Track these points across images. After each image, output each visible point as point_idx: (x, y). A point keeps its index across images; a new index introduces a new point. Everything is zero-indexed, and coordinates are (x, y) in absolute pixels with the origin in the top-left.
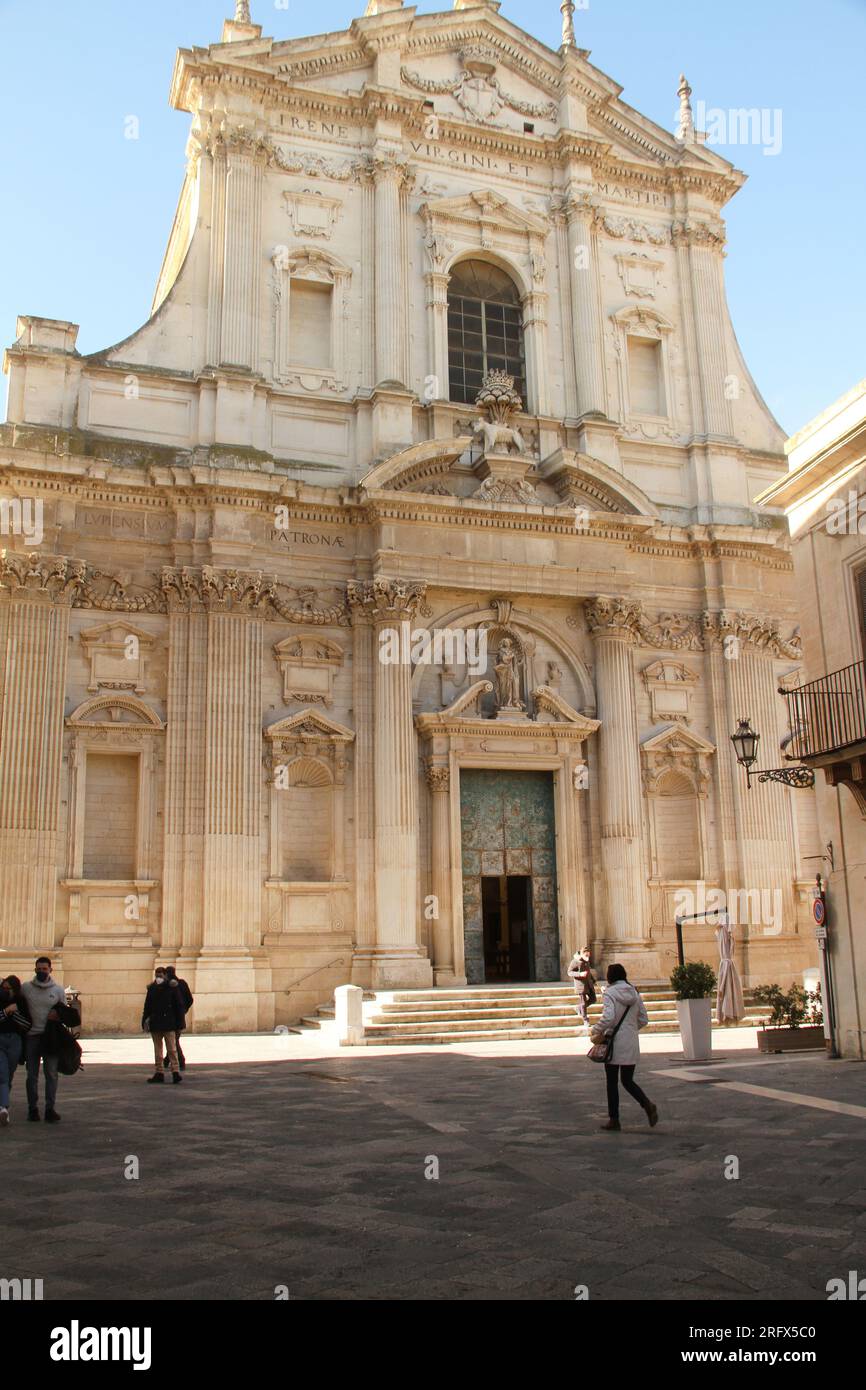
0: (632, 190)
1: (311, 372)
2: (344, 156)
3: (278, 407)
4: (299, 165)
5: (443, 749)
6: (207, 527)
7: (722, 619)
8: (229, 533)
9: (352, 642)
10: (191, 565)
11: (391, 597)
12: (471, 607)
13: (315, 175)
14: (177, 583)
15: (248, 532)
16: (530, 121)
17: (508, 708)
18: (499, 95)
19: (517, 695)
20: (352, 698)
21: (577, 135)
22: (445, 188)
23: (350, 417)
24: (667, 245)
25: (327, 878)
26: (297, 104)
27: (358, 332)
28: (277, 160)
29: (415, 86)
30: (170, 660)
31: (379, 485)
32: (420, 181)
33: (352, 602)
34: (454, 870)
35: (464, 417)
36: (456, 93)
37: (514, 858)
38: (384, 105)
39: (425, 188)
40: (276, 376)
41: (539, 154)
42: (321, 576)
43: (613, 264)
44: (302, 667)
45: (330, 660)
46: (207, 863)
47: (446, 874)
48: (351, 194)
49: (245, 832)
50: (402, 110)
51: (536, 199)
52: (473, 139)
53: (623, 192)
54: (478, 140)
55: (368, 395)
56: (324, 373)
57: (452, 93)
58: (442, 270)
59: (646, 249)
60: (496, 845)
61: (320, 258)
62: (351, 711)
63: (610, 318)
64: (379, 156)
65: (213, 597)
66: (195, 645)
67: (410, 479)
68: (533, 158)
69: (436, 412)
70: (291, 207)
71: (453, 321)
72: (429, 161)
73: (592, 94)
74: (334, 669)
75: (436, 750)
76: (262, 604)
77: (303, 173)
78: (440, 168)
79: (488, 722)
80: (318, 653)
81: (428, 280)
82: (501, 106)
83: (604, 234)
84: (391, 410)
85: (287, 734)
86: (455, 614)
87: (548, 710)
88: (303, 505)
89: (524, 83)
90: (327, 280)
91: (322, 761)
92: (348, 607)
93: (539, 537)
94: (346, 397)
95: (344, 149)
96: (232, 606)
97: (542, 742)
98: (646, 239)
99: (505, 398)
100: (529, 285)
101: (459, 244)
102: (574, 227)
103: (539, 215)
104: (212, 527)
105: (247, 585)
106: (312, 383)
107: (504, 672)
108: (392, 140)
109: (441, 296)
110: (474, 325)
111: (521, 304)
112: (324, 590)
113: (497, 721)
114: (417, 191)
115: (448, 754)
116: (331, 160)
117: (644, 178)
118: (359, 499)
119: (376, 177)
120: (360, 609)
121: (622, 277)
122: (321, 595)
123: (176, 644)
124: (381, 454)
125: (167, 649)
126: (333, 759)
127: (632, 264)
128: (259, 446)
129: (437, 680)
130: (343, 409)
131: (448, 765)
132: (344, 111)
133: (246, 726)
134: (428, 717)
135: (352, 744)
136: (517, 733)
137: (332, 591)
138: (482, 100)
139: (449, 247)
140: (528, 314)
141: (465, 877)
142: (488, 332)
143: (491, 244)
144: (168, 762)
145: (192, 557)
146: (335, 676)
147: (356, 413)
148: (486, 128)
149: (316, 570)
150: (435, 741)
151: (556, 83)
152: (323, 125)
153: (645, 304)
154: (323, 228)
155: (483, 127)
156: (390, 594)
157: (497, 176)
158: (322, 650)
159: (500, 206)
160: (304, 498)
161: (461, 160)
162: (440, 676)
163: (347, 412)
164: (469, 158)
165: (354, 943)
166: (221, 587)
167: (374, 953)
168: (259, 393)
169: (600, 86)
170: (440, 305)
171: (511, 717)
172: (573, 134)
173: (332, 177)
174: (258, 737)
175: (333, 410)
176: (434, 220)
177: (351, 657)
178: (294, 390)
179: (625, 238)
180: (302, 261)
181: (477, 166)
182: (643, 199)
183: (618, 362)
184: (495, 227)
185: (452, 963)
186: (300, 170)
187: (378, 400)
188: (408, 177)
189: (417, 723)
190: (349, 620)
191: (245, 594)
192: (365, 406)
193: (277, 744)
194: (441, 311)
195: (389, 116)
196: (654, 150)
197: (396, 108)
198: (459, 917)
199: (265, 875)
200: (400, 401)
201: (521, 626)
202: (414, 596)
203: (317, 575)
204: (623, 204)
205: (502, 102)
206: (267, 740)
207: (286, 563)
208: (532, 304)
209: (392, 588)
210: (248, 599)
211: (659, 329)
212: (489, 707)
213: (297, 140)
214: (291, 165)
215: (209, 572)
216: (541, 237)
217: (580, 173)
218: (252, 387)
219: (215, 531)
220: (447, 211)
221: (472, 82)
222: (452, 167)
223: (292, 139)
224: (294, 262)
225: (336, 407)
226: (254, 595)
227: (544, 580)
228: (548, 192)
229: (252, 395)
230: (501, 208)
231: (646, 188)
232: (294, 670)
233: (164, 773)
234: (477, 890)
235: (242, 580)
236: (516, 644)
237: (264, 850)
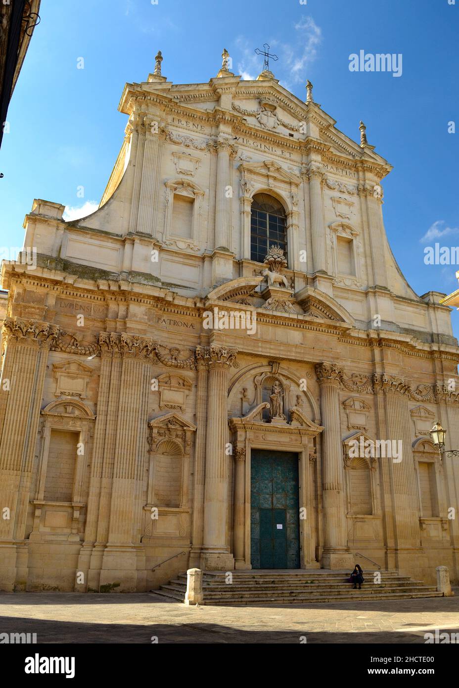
0: (339, 168)
1: (182, 240)
2: (203, 139)
3: (165, 256)
4: (181, 141)
5: (243, 439)
6: (125, 313)
7: (384, 378)
8: (137, 317)
9: (197, 378)
10: (115, 332)
11: (219, 355)
12: (259, 364)
13: (188, 146)
14: (108, 341)
15: (147, 317)
16: (292, 133)
17: (277, 418)
18: (278, 119)
19: (282, 411)
20: (196, 408)
21: (315, 140)
22: (251, 158)
23: (201, 264)
24: (356, 195)
25: (177, 506)
26: (182, 113)
27: (206, 222)
28: (170, 138)
29: (238, 111)
30: (101, 382)
31: (216, 297)
32: (239, 154)
33: (198, 357)
34: (246, 504)
35: (258, 268)
36: (257, 116)
37: (277, 499)
38: (224, 117)
39: (241, 158)
40: (164, 240)
41: (296, 147)
42: (182, 343)
43: (330, 202)
44: (170, 390)
45: (185, 387)
46: (113, 494)
47: (242, 506)
48: (206, 157)
49: (135, 478)
50: (232, 120)
51: (295, 168)
52: (265, 137)
53: (335, 169)
54: (268, 138)
55: (210, 253)
56: (189, 241)
57: (255, 116)
58: (249, 196)
59: (345, 196)
60: (268, 491)
61: (189, 185)
62: (195, 415)
63: (329, 227)
64: (221, 140)
65: (126, 349)
66: (115, 374)
67: (231, 296)
68: (293, 149)
69: (244, 264)
70: (176, 160)
71: (253, 222)
72: (244, 146)
73: (321, 123)
74: (187, 392)
75: (239, 439)
76: (151, 355)
77: (182, 145)
78: (249, 149)
79: (267, 424)
80: (180, 383)
81: (242, 200)
82: (278, 125)
83: (326, 187)
84: (222, 261)
85: (161, 425)
86: (251, 367)
87: (297, 420)
88: (175, 305)
89: (290, 116)
90: (192, 196)
91: (179, 441)
92: (196, 359)
93: (294, 330)
94: (199, 254)
95: (204, 136)
96: (136, 355)
97: (293, 437)
98: (346, 191)
99: (279, 259)
100: (290, 207)
101: (258, 185)
102: (312, 182)
103: (296, 175)
104: (127, 314)
105: (144, 344)
106: (182, 245)
107: (275, 399)
108: (227, 134)
109: (248, 208)
110: (263, 224)
111: (286, 216)
112: (183, 350)
113: (272, 424)
114: (237, 158)
115: (245, 441)
116: (196, 140)
117: (345, 163)
118: (204, 304)
119: (218, 150)
120: (202, 362)
121: (334, 208)
122: (182, 353)
123: (105, 373)
124: (216, 283)
125: (99, 376)
126: (185, 441)
127: (339, 202)
128: (154, 274)
129: (240, 401)
130: (197, 259)
131: (245, 447)
132: (204, 118)
133: (139, 420)
134: (236, 420)
135: (195, 432)
136: (282, 431)
137: (188, 352)
138: (270, 121)
139: (253, 186)
140: (290, 221)
141: (252, 508)
142: (269, 229)
143: (273, 186)
144: (95, 437)
145: (116, 328)
146: (187, 396)
147: (204, 262)
148: (272, 133)
149: (181, 340)
150: (239, 433)
151: (305, 117)
152: (193, 124)
153: (345, 221)
154: (192, 171)
155: (270, 132)
156: (219, 354)
157: (276, 156)
158: (181, 382)
159: (278, 169)
160: (176, 302)
161: (259, 147)
162: (242, 399)
163: (199, 261)
164: (263, 146)
165: (191, 543)
166: (130, 345)
167: (202, 549)
168: (155, 248)
169: (325, 119)
170: (247, 213)
171: (279, 422)
172: (313, 139)
173: (196, 148)
174: (146, 426)
175: (192, 260)
176: (246, 172)
177: (196, 386)
178: (173, 248)
179: (336, 190)
180: (180, 186)
181: (266, 150)
182: (344, 173)
183: (332, 248)
184: (275, 179)
185: (244, 556)
186: (181, 143)
187: (216, 256)
188: (234, 152)
189: (230, 422)
190: (196, 367)
191: (143, 349)
192: (209, 259)
193: (155, 431)
194: (248, 216)
195: (226, 122)
196: (350, 151)
197: (229, 119)
198: (249, 534)
199: (145, 503)
200: (227, 257)
201: (283, 375)
202: (231, 356)
203: (180, 342)
204: (335, 174)
205: (279, 123)
206: (150, 428)
207: (165, 335)
208: (292, 217)
209: (220, 351)
210: (144, 352)
211: (352, 234)
212: (267, 417)
213: (180, 130)
214: (177, 141)
215: (125, 336)
216: (297, 185)
217: (316, 158)
218: (152, 244)
219: (129, 314)
220: (252, 168)
221: (265, 113)
222: (255, 149)
223: (178, 129)
224: (176, 186)
225: (194, 258)
226: (148, 350)
227: (296, 352)
228: (300, 165)
229: (152, 248)
230: (278, 170)
231: (346, 168)
232: (166, 391)
233: (93, 443)
234: (257, 515)
235: (142, 342)
236: (281, 385)
237: (145, 489)
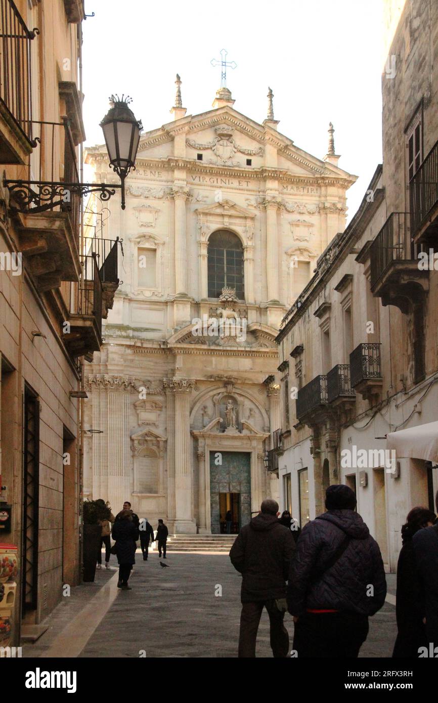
0: (300, 187)
1: (147, 289)
2: (162, 187)
3: (134, 305)
4: (140, 194)
5: (203, 444)
6: (106, 358)
8: (115, 361)
9: (166, 402)
10: (100, 374)
11: (181, 385)
12: (216, 387)
13: (147, 197)
14: (95, 381)
15: (122, 360)
16: (249, 158)
17: (230, 427)
18: (234, 147)
19: (234, 422)
20: (166, 423)
21: (269, 169)
22: (207, 197)
23: (165, 307)
24: (317, 214)
25: (156, 492)
26: (139, 164)
27: (168, 269)
28: (130, 192)
29: (194, 147)
30: (93, 410)
31: (174, 341)
32: (195, 195)
33: (165, 386)
34: (206, 490)
35: (214, 306)
36: (213, 148)
37: (233, 486)
38: (177, 164)
39: (198, 199)
40: (133, 291)
41: (252, 176)
42: (153, 375)
43: (289, 226)
44: (146, 412)
45: (157, 409)
46: (109, 486)
47: (203, 492)
48: (164, 205)
49: (124, 475)
50: (186, 165)
51: (251, 198)
52: (221, 173)
53: (295, 189)
54: (223, 173)
55: (172, 299)
56: (153, 289)
57: (211, 148)
58: (205, 239)
59: (306, 217)
60: (226, 481)
61: (150, 237)
62: (166, 429)
63: (286, 253)
64: (175, 189)
65: (109, 386)
66: (102, 404)
67: (189, 337)
68: (250, 178)
69: (201, 305)
70: (137, 214)
71: (210, 260)
72: (200, 185)
73: (279, 144)
74: (159, 412)
75: (200, 444)
76: (129, 388)
77: (142, 197)
78: (206, 188)
79: (222, 434)
80: (152, 406)
81: (199, 244)
82: (235, 152)
83: (285, 211)
84: (181, 306)
85: (140, 438)
86: (209, 389)
87: (247, 429)
88: (144, 348)
89: (247, 138)
90: (153, 247)
91: (154, 448)
92: (164, 388)
93: (244, 358)
94: (163, 299)
95: (161, 183)
96: (117, 390)
97: (245, 442)
98: (306, 212)
100: (246, 242)
101: (214, 225)
102: (268, 212)
103: (252, 205)
104: (108, 357)
105: (122, 381)
106: (148, 294)
107: (229, 413)
108: (181, 180)
109: (204, 251)
110: (221, 261)
111: (243, 249)
112: (154, 381)
113: (225, 433)
114: (194, 200)
115: (204, 446)
116: (155, 189)
117: (306, 181)
118: (167, 346)
119: (175, 198)
120: (169, 389)
121: (292, 232)
122: (153, 383)
123: (95, 404)
124: (177, 325)
125: (92, 406)
126: (159, 447)
127: (297, 226)
128: (126, 323)
129: (201, 416)
130: (161, 304)
131: (205, 450)
132: (160, 165)
133: (123, 435)
134: (196, 432)
135: (166, 442)
136: (234, 438)
137: (158, 382)
138: (225, 150)
139: (208, 227)
140: (247, 255)
141: (212, 493)
142: (227, 264)
143: (228, 224)
144: (93, 448)
145: (100, 370)
146: (159, 415)
147: (167, 306)
148: (226, 168)
149: (151, 373)
150: (200, 441)
151: (262, 138)
152: (151, 172)
153: (303, 245)
154: (151, 223)
156: (180, 384)
157: (232, 189)
158: (154, 405)
159: (232, 206)
160: (145, 346)
161: (215, 182)
162: (203, 414)
163: (164, 306)
164: (219, 181)
165: (167, 517)
166: (112, 382)
167: (175, 520)
168: (125, 300)
169: (282, 141)
170: (204, 256)
171: (231, 431)
172: (267, 169)
173: (155, 197)
174: (129, 439)
175: (157, 305)
176: (201, 216)
177: (166, 407)
178: (141, 297)
179: (295, 212)
180: (143, 239)
181: (223, 184)
182: (306, 191)
183: (288, 274)
184: (230, 216)
185: (206, 525)
186: (140, 195)
187: (175, 302)
188: (189, 195)
189: (192, 434)
190: (165, 393)
191: (122, 385)
192: (170, 303)
193: (136, 442)
194: (204, 258)
195: (179, 168)
196: (311, 167)
197: (183, 165)
198: (208, 508)
199: (132, 491)
200: (185, 302)
201: (238, 394)
202: (190, 384)
203: (151, 375)
204: (295, 195)
205: (235, 150)
206: (132, 440)
207: (139, 370)
208: (247, 251)
209: (181, 381)
210: (123, 387)
211: (310, 256)
212: (223, 427)
213: (139, 181)
214: (136, 193)
215: (107, 377)
216: (253, 219)
217: (272, 185)
218: (122, 299)
219: (109, 360)
220: (207, 211)
221: (221, 142)
222: (211, 186)
223: (136, 181)
224: (139, 240)
225: (158, 304)
226: (125, 385)
228: (258, 193)
229: (122, 302)
231: (307, 185)
232: (142, 413)
233: (92, 453)
234: (217, 498)
235: (120, 380)
236: (235, 401)
237: (132, 482)
